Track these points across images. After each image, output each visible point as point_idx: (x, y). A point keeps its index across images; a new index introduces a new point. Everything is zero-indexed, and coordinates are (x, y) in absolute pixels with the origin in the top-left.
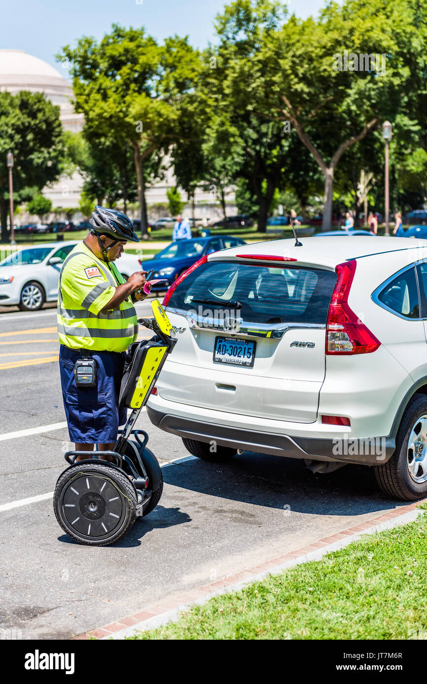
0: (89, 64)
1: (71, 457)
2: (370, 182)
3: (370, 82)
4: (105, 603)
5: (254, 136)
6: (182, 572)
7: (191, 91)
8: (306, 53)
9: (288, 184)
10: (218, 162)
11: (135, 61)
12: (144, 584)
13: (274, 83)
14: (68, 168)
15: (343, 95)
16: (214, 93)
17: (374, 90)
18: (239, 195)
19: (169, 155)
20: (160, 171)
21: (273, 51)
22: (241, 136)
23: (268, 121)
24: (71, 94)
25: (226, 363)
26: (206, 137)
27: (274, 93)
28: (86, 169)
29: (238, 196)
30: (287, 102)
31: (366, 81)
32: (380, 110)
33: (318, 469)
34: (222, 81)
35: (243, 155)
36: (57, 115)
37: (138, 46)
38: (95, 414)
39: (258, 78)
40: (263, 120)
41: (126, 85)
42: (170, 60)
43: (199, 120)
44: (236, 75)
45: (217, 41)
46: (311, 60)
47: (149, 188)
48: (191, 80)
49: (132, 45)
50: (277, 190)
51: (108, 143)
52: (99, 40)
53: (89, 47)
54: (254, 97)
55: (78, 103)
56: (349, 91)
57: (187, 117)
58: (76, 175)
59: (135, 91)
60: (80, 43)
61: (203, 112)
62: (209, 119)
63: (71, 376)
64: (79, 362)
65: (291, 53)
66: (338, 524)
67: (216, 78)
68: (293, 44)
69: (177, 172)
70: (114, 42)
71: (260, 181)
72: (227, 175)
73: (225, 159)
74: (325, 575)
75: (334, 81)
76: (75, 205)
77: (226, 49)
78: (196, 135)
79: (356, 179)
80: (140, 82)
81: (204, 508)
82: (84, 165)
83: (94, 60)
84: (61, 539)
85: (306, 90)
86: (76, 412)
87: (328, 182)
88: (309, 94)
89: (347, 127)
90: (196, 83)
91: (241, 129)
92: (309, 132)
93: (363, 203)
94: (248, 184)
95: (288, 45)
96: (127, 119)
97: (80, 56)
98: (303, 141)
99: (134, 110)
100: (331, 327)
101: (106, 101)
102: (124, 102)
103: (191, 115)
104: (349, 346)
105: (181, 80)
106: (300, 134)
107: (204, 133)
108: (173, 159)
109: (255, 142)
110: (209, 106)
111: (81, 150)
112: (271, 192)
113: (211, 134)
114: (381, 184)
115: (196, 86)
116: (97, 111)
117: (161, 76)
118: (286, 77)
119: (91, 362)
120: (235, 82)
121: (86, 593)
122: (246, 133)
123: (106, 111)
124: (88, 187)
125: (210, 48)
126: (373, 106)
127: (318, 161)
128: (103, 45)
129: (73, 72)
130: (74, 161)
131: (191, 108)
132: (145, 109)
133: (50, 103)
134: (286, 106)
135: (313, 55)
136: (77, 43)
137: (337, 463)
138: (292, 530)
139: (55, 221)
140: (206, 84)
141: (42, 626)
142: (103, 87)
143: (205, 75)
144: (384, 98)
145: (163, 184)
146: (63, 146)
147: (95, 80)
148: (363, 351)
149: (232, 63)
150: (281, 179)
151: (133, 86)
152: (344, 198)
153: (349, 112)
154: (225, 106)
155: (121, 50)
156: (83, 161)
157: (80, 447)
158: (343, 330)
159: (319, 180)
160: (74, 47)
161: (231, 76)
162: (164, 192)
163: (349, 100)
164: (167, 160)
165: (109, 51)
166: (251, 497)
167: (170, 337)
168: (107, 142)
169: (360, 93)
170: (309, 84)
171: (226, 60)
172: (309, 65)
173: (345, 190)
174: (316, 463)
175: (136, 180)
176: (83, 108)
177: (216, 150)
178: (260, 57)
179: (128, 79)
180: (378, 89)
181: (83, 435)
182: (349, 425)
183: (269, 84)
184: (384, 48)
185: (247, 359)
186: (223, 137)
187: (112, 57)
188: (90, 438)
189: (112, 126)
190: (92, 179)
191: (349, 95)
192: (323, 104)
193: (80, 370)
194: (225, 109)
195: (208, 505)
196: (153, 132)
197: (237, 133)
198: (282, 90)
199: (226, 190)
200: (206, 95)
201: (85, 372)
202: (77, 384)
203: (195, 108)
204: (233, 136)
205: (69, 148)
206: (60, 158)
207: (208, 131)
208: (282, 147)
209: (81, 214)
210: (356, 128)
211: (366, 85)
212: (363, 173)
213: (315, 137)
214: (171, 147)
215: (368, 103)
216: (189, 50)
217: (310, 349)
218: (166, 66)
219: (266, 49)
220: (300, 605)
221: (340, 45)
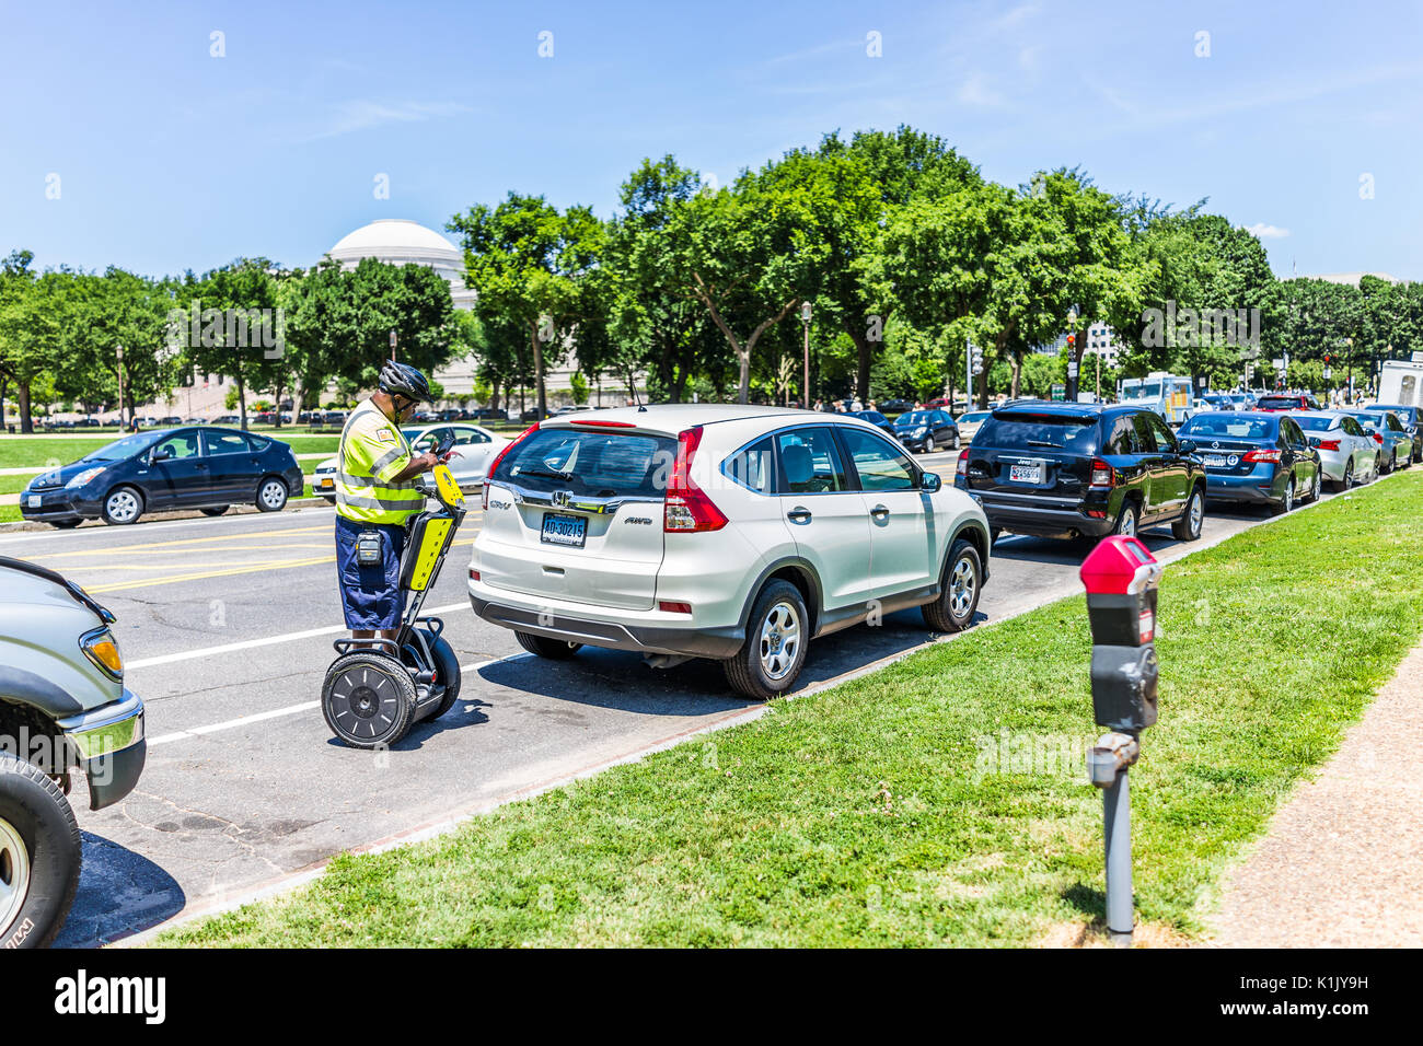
0: (482, 235)
1: (342, 646)
2: (791, 369)
3: (789, 258)
4: (383, 815)
5: (665, 316)
6: (484, 779)
7: (595, 267)
8: (719, 227)
9: (702, 370)
10: (625, 344)
11: (533, 232)
12: (435, 792)
13: (684, 258)
14: (461, 350)
15: (758, 273)
16: (619, 268)
17: (793, 267)
18: (650, 381)
19: (570, 336)
20: (561, 354)
21: (683, 223)
22: (650, 316)
23: (679, 301)
24: (462, 268)
25: (555, 543)
26: (610, 317)
27: (685, 269)
28: (481, 351)
29: (649, 383)
30: (699, 280)
31: (785, 257)
32: (800, 290)
33: (658, 664)
34: (628, 255)
35: (652, 337)
36: (448, 291)
37: (537, 216)
38: (378, 595)
39: (667, 252)
40: (673, 300)
41: (523, 260)
42: (572, 232)
43: (603, 298)
44: (643, 249)
45: (622, 212)
46: (725, 234)
47: (549, 373)
48: (595, 253)
49: (530, 215)
50: (690, 376)
51: (503, 323)
52: (494, 209)
53: (483, 216)
54: (663, 272)
55: (469, 277)
56: (766, 268)
57: (590, 294)
58: (469, 358)
59: (532, 265)
60: (472, 212)
61: (608, 289)
62: (615, 296)
63: (350, 552)
64: (361, 536)
65: (703, 226)
66: (677, 725)
67: (621, 253)
68: (706, 216)
69: (578, 355)
70: (510, 212)
71: (672, 366)
72: (635, 358)
73: (632, 340)
74: (635, 778)
75: (750, 257)
76: (470, 391)
77: (633, 220)
78: (601, 314)
79: (777, 365)
80: (538, 256)
81: (527, 709)
82: (478, 347)
83: (488, 231)
84: (330, 742)
85: (719, 266)
86: (355, 595)
87: (744, 367)
88: (722, 270)
89: (764, 307)
90: (600, 257)
91: (649, 307)
92: (724, 313)
93: (784, 390)
94: (658, 370)
95: (700, 217)
96: (524, 296)
97: (472, 226)
98: (716, 321)
99: (531, 286)
100: (670, 500)
101: (501, 276)
102: (521, 277)
103: (595, 292)
104: (691, 522)
105: (583, 254)
106: (713, 314)
107: (609, 312)
108: (575, 340)
109: (665, 322)
110: (615, 282)
111: (474, 330)
112: (683, 377)
113: (617, 312)
114: (801, 371)
115: (600, 261)
116: (491, 286)
117: (562, 249)
118: (697, 251)
119: (377, 536)
120: (642, 257)
121: (364, 804)
122: (655, 312)
123: (500, 287)
124: (482, 371)
125: (615, 220)
126: (792, 285)
127: (734, 344)
128: (498, 214)
129: (464, 243)
130: (468, 342)
131: (594, 285)
132: (543, 285)
133: (439, 277)
134: (698, 283)
135: (727, 228)
136: (468, 211)
137: (680, 656)
138: (622, 731)
139: (447, 409)
140: (612, 259)
141: (300, 842)
142: (497, 260)
143: (609, 248)
144: (803, 277)
145: (563, 368)
146: (456, 326)
147: (489, 252)
148: (706, 529)
149: (639, 236)
150: (693, 363)
151: (530, 259)
152: (764, 385)
153: (766, 291)
154: (632, 282)
155: (518, 220)
156: (477, 343)
157: (359, 634)
158: (685, 505)
159: (734, 364)
160: (465, 216)
161: (638, 249)
162: (567, 377)
163: (765, 278)
164: (568, 341)
165: (505, 221)
166: (585, 696)
167: (458, 508)
168: (502, 321)
169: (778, 270)
170: (723, 260)
171: (633, 233)
172: (723, 239)
173: (766, 377)
174: (655, 656)
175: (534, 364)
176: (474, 283)
177: (621, 330)
178: (670, 229)
179: (526, 252)
180: (796, 266)
181: (363, 621)
182: (690, 612)
183: (679, 259)
184: (804, 223)
185: (578, 539)
186: (630, 317)
187: (508, 228)
188: (371, 624)
189: (507, 302)
190: (488, 362)
191: (766, 273)
192: (738, 282)
193: (363, 545)
194: (632, 286)
195: (533, 705)
196: (552, 310)
197: (645, 312)
198: (692, 265)
199: (635, 375)
200: (611, 270)
201: (369, 548)
202: (359, 561)
203: (599, 285)
204: (641, 315)
205: (462, 328)
206: (452, 339)
207: (612, 309)
208: (695, 328)
209: (475, 401)
210: (774, 308)
211: (784, 261)
212: (784, 359)
213: (731, 318)
214: (573, 328)
215: (787, 282)
216: (593, 222)
217: (647, 526)
218: (567, 238)
219: (676, 222)
220: (594, 811)
221: (757, 219)
